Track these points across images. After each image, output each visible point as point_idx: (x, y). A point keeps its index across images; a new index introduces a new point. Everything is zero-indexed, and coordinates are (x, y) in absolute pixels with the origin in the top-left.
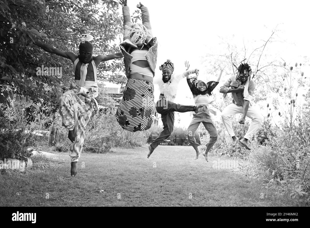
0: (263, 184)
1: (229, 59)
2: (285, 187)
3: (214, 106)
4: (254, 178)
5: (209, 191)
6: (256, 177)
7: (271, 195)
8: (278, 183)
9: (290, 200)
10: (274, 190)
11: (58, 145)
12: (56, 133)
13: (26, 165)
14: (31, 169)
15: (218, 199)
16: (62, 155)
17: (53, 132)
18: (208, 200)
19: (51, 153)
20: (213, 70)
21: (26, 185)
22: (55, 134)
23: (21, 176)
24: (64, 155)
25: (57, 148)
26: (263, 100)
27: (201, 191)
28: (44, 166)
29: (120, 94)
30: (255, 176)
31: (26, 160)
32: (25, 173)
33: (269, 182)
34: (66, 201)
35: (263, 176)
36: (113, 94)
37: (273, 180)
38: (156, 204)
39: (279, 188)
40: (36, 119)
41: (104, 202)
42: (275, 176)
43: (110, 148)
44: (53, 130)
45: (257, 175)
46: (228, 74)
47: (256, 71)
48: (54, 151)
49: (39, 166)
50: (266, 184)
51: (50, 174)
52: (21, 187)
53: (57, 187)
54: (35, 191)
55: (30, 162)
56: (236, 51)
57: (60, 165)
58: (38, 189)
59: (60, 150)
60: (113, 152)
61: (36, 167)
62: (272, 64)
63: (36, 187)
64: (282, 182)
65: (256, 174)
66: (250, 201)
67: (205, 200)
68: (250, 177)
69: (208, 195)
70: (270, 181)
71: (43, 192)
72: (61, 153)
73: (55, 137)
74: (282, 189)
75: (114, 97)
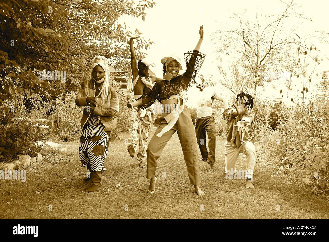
0: (273, 172)
1: (240, 36)
2: (293, 175)
3: (224, 85)
4: (264, 165)
5: (220, 181)
6: (266, 164)
7: (279, 185)
8: (287, 172)
9: (297, 189)
10: (283, 178)
11: (63, 134)
12: (60, 121)
13: (37, 160)
14: (43, 164)
15: (229, 190)
16: (68, 145)
17: (56, 120)
18: (220, 191)
19: (57, 143)
20: (224, 48)
21: (43, 182)
22: (58, 123)
23: (34, 172)
24: (70, 145)
25: (62, 137)
26: (276, 79)
27: (213, 182)
28: (55, 160)
29: (122, 73)
30: (265, 162)
31: (36, 155)
32: (38, 169)
33: (279, 170)
34: (85, 198)
35: (273, 163)
36: (115, 73)
37: (282, 167)
38: (171, 198)
39: (288, 176)
40: (37, 106)
41: (122, 198)
42: (285, 164)
43: (117, 136)
44: (56, 119)
45: (267, 162)
46: (239, 52)
47: (269, 49)
48: (60, 140)
49: (50, 160)
50: (275, 172)
51: (62, 169)
52: (39, 185)
53: (73, 184)
54: (53, 189)
55: (40, 156)
56: (248, 27)
57: (70, 157)
58: (55, 186)
59: (65, 139)
60: (120, 139)
61: (47, 162)
62: (286, 41)
63: (53, 184)
64: (291, 169)
65: (266, 160)
66: (260, 191)
67: (217, 191)
68: (261, 164)
69: (219, 186)
70: (280, 168)
71: (61, 189)
72: (67, 142)
73: (59, 126)
74: (291, 177)
75: (116, 76)
